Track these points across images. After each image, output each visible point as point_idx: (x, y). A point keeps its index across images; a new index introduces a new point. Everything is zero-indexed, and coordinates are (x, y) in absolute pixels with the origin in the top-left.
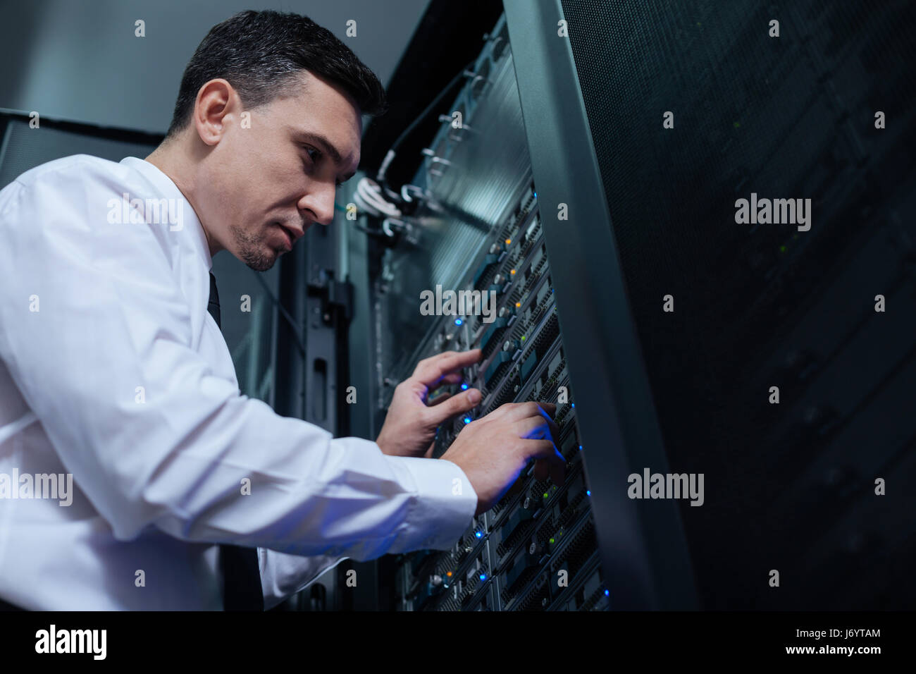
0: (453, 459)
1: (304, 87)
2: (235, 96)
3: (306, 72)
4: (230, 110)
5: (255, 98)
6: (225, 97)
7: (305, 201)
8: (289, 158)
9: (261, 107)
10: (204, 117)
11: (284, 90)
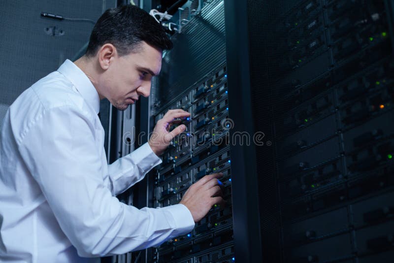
0: (185, 204)
1: (143, 49)
2: (115, 51)
3: (144, 42)
4: (113, 56)
5: (123, 52)
6: (112, 50)
7: (140, 89)
8: (135, 76)
9: (125, 56)
10: (103, 58)
11: (135, 50)
